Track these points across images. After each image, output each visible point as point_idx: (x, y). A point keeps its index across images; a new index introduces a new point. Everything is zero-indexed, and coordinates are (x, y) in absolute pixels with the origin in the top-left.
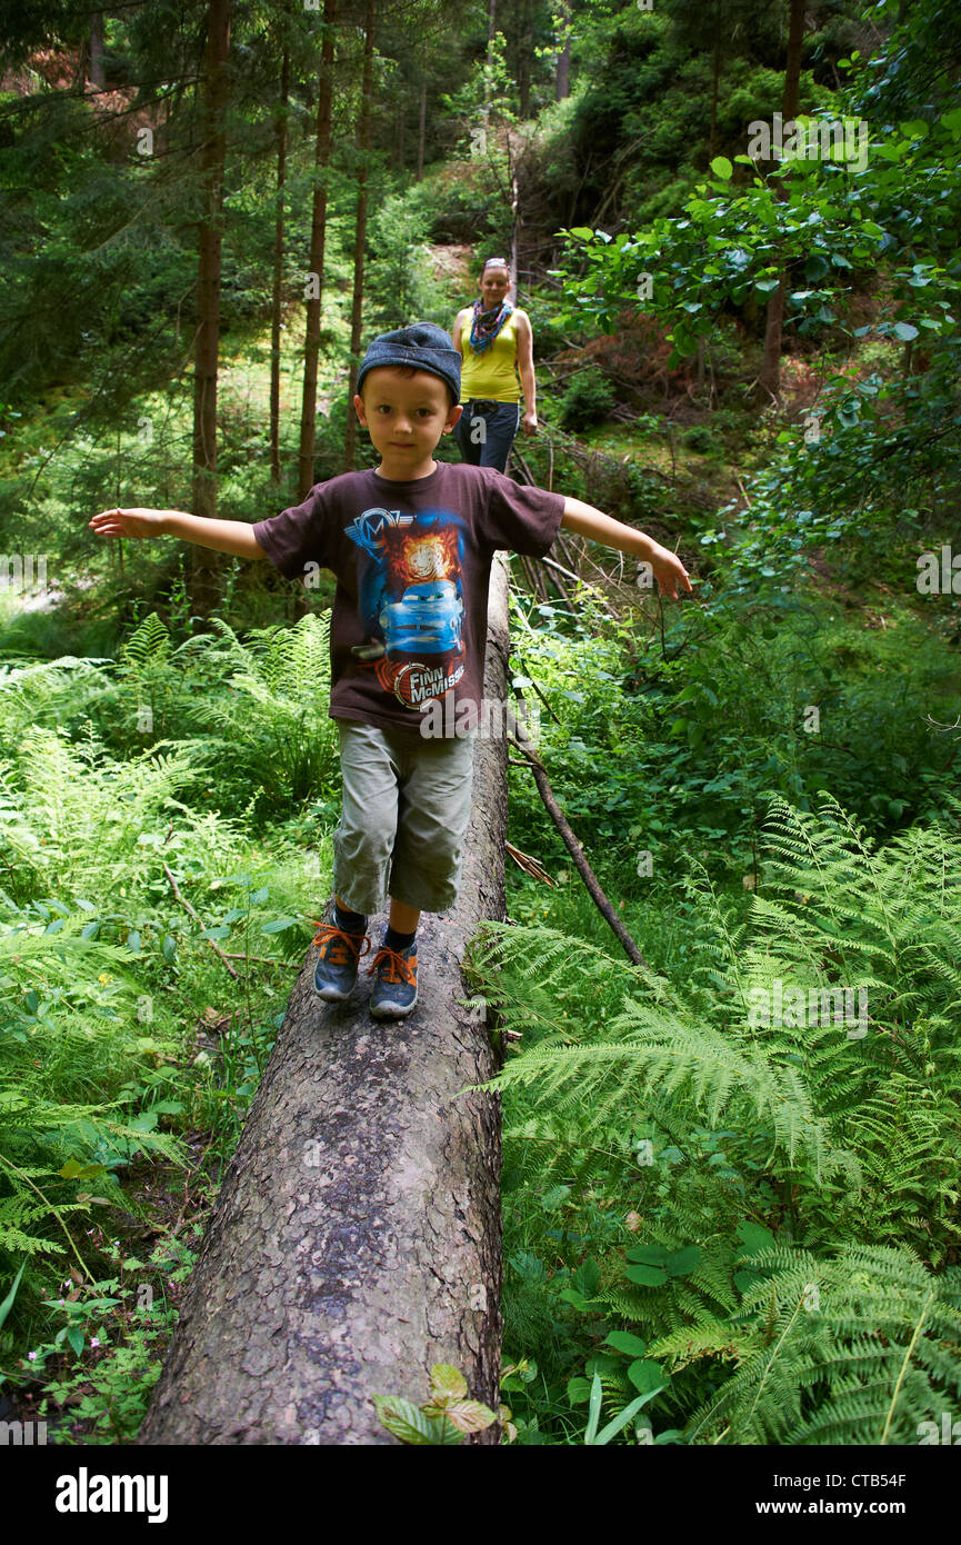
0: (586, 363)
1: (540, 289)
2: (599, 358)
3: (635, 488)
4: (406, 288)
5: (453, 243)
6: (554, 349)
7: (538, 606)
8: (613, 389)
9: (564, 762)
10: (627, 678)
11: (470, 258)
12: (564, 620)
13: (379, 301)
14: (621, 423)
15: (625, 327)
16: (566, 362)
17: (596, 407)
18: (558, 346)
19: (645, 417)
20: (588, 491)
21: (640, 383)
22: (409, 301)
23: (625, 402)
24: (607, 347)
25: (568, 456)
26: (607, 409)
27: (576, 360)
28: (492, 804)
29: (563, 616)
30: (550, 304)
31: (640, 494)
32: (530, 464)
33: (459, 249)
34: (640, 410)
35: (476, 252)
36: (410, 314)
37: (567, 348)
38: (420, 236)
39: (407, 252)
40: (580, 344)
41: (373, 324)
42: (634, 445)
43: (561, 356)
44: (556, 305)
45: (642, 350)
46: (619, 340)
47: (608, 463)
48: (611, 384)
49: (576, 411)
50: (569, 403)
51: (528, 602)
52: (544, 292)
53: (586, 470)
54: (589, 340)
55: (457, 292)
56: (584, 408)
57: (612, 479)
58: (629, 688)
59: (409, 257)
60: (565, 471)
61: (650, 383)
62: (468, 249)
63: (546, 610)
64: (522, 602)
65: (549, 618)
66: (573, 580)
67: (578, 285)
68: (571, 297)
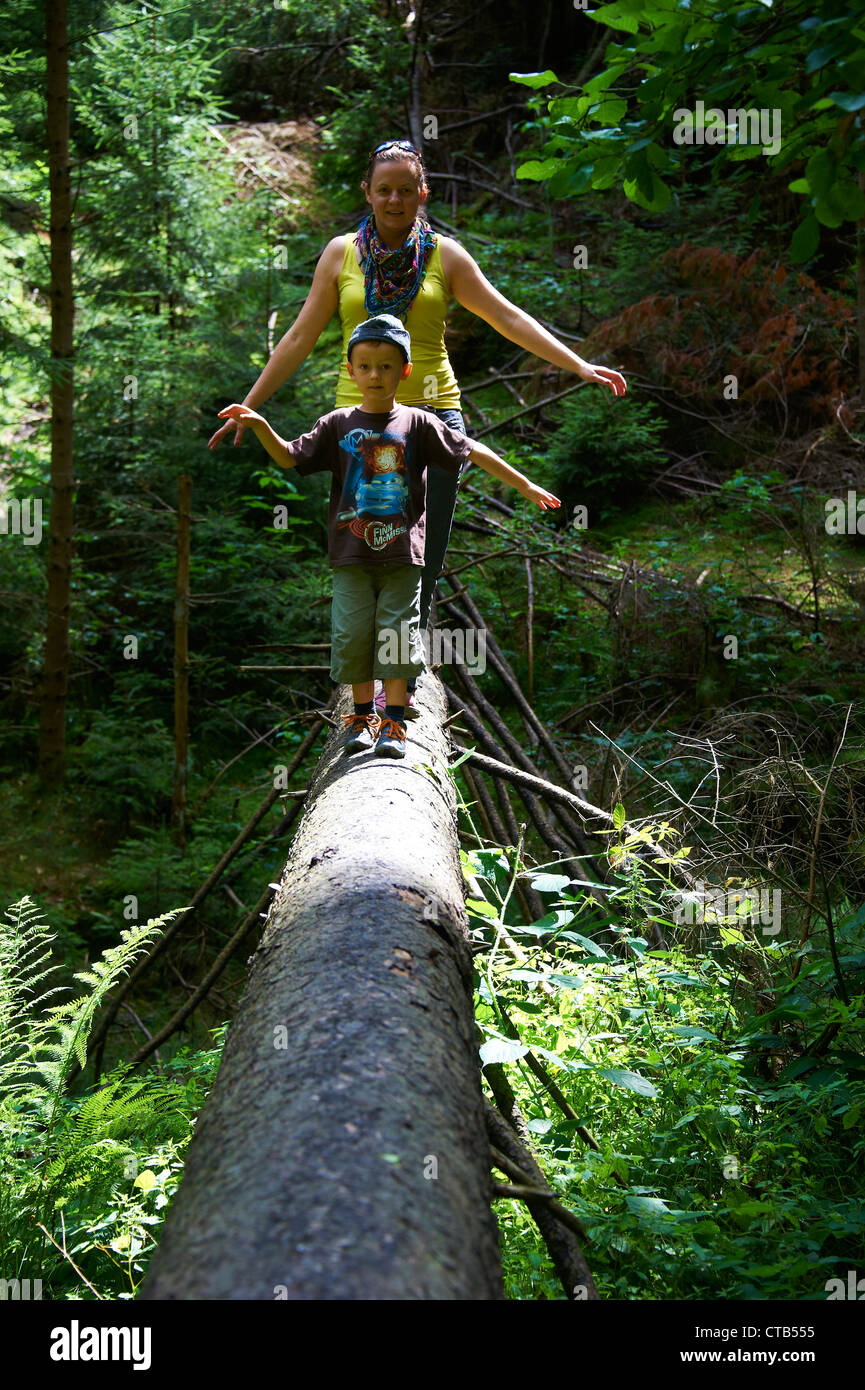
1: (479, 214)
4: (171, 216)
5: (275, 117)
7: (529, 873)
8: (660, 423)
9: (622, 1245)
10: (753, 1047)
11: (317, 151)
12: (591, 900)
13: (105, 247)
14: (683, 499)
15: (682, 284)
17: (625, 466)
19: (739, 479)
20: (618, 653)
22: (177, 244)
23: (688, 452)
24: (641, 332)
25: (565, 579)
26: (650, 469)
28: (465, 1253)
29: (587, 891)
30: (501, 246)
33: (289, 130)
34: (722, 464)
35: (328, 135)
36: (183, 276)
38: (195, 92)
39: (169, 132)
41: (100, 301)
42: (718, 546)
44: (518, 246)
45: (722, 333)
46: (665, 311)
47: (662, 586)
48: (654, 413)
50: (561, 461)
51: (504, 863)
52: (488, 218)
53: (609, 606)
54: (597, 319)
55: (288, 228)
57: (670, 621)
58: (759, 1069)
59: (175, 143)
60: (560, 610)
61: (746, 405)
62: (311, 127)
63: (547, 882)
64: (489, 862)
65: (554, 896)
66: (603, 824)
67: (582, 103)
68: (567, 129)
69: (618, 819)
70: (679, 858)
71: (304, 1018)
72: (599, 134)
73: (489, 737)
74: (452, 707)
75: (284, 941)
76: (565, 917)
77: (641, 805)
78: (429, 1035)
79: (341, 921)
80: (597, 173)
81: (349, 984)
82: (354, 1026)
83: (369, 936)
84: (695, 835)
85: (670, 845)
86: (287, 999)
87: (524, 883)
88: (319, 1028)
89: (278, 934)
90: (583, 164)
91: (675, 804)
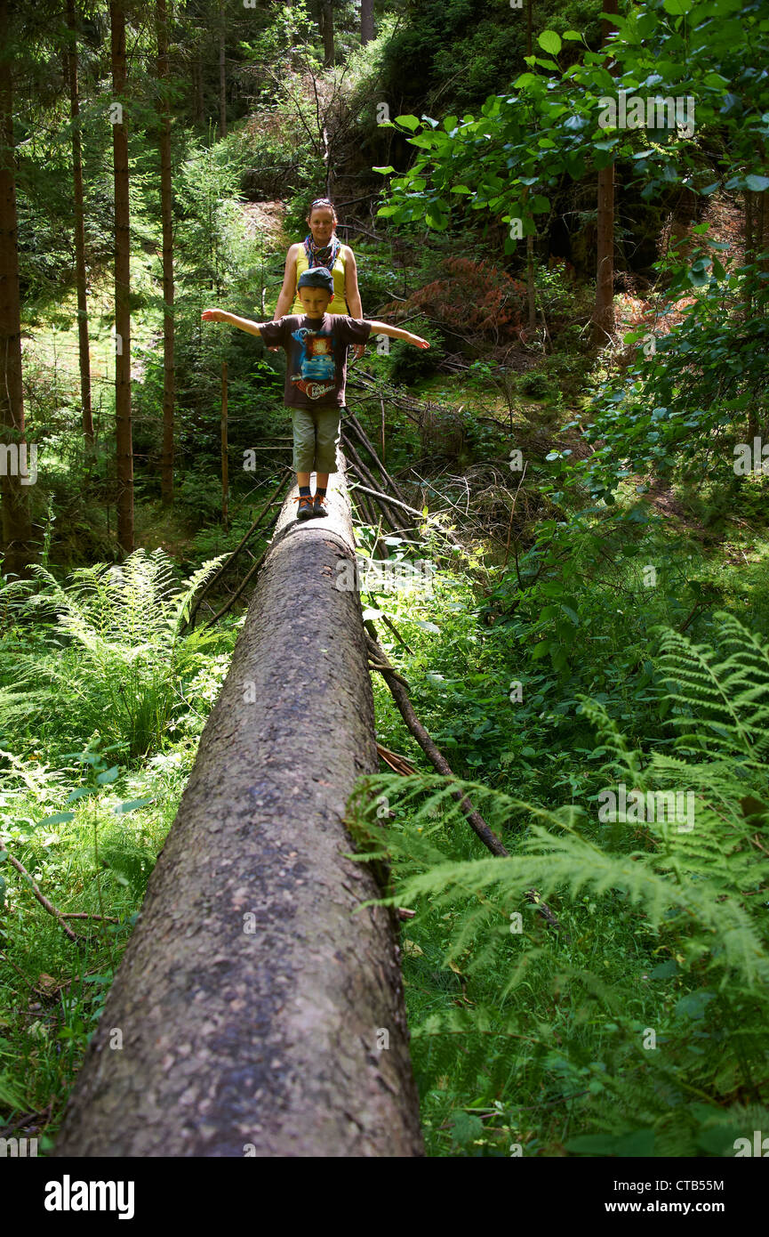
0: (411, 314)
1: (358, 243)
2: (424, 307)
3: (472, 436)
4: (218, 244)
5: (264, 200)
6: (377, 302)
7: (383, 537)
8: (442, 339)
9: (424, 694)
10: (482, 612)
11: (284, 215)
12: (411, 548)
13: (186, 259)
14: (452, 373)
15: (451, 276)
16: (390, 314)
17: (426, 358)
18: (381, 299)
19: (477, 364)
20: (423, 444)
21: (469, 332)
22: (221, 257)
23: (454, 352)
24: (432, 297)
25: (399, 410)
26: (437, 360)
27: (401, 312)
28: (357, 689)
29: (410, 545)
30: (368, 258)
31: (477, 442)
32: (361, 421)
33: (271, 205)
34: (469, 359)
35: (289, 208)
36: (223, 272)
37: (390, 300)
38: (228, 188)
39: (216, 206)
40: (404, 296)
41: (185, 284)
42: (468, 395)
43: (384, 309)
44: (377, 258)
45: (469, 298)
46: (444, 288)
47: (442, 413)
48: (439, 334)
49: (406, 363)
50: (397, 356)
51: (372, 532)
52: (362, 245)
53: (419, 422)
54: (412, 291)
55: (271, 250)
56: (413, 360)
57: (446, 429)
58: (485, 621)
59: (220, 211)
60: (397, 424)
61: (480, 331)
62: (281, 204)
63: (392, 541)
64: (366, 532)
65: (396, 547)
66: (416, 516)
67: (406, 181)
68: (399, 192)
69: (424, 514)
70: (450, 531)
71: (283, 594)
72: (415, 195)
73: (365, 480)
74: (348, 465)
75: (274, 564)
76: (400, 556)
77: (435, 507)
78: (340, 601)
79: (300, 554)
80: (415, 213)
81: (304, 580)
82: (306, 598)
83: (312, 560)
84: (459, 520)
85: (446, 524)
86: (276, 587)
87: (382, 542)
88: (290, 599)
89: (271, 561)
90: (408, 208)
91: (450, 506)
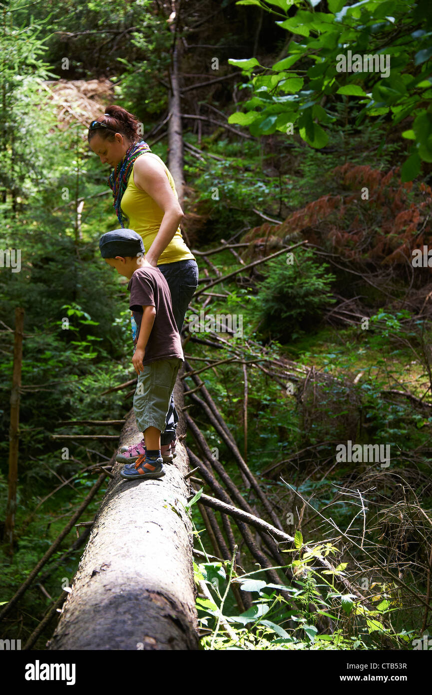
0: (288, 242)
1: (216, 141)
2: (307, 233)
3: (374, 418)
4: (14, 139)
5: (83, 77)
6: (241, 225)
7: (239, 579)
8: (331, 277)
12: (280, 598)
14: (346, 326)
15: (345, 188)
16: (259, 242)
17: (309, 304)
18: (246, 220)
19: (381, 315)
20: (303, 427)
21: (372, 268)
23: (349, 296)
24: (319, 218)
25: (269, 377)
26: (324, 307)
27: (274, 239)
29: (279, 592)
30: (228, 162)
31: (382, 427)
33: (93, 85)
34: (370, 307)
35: (118, 89)
36: (22, 178)
37: (259, 221)
38: (31, 61)
39: (13, 86)
40: (279, 216)
42: (368, 357)
43: (250, 234)
44: (240, 162)
45: (371, 220)
46: (335, 206)
47: (331, 383)
48: (327, 271)
49: (279, 311)
50: (266, 301)
51: (222, 573)
52: (221, 144)
54: (291, 209)
56: (290, 307)
57: (337, 407)
59: (17, 93)
60: (265, 398)
61: (386, 266)
62: (108, 84)
63: (250, 585)
64: (212, 573)
65: (255, 595)
66: (291, 545)
69: (298, 541)
70: (338, 570)
72: (287, 98)
73: (217, 484)
74: (192, 463)
75: (71, 630)
76: (263, 609)
77: (314, 533)
79: (110, 615)
83: (128, 627)
84: (351, 555)
85: (334, 559)
87: (236, 586)
89: (67, 625)
91: (337, 534)
